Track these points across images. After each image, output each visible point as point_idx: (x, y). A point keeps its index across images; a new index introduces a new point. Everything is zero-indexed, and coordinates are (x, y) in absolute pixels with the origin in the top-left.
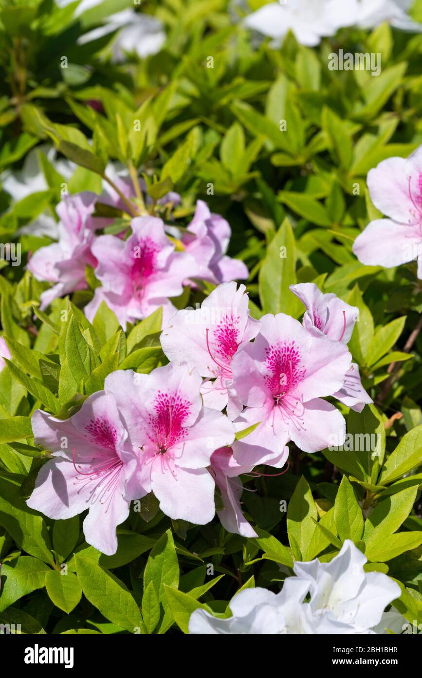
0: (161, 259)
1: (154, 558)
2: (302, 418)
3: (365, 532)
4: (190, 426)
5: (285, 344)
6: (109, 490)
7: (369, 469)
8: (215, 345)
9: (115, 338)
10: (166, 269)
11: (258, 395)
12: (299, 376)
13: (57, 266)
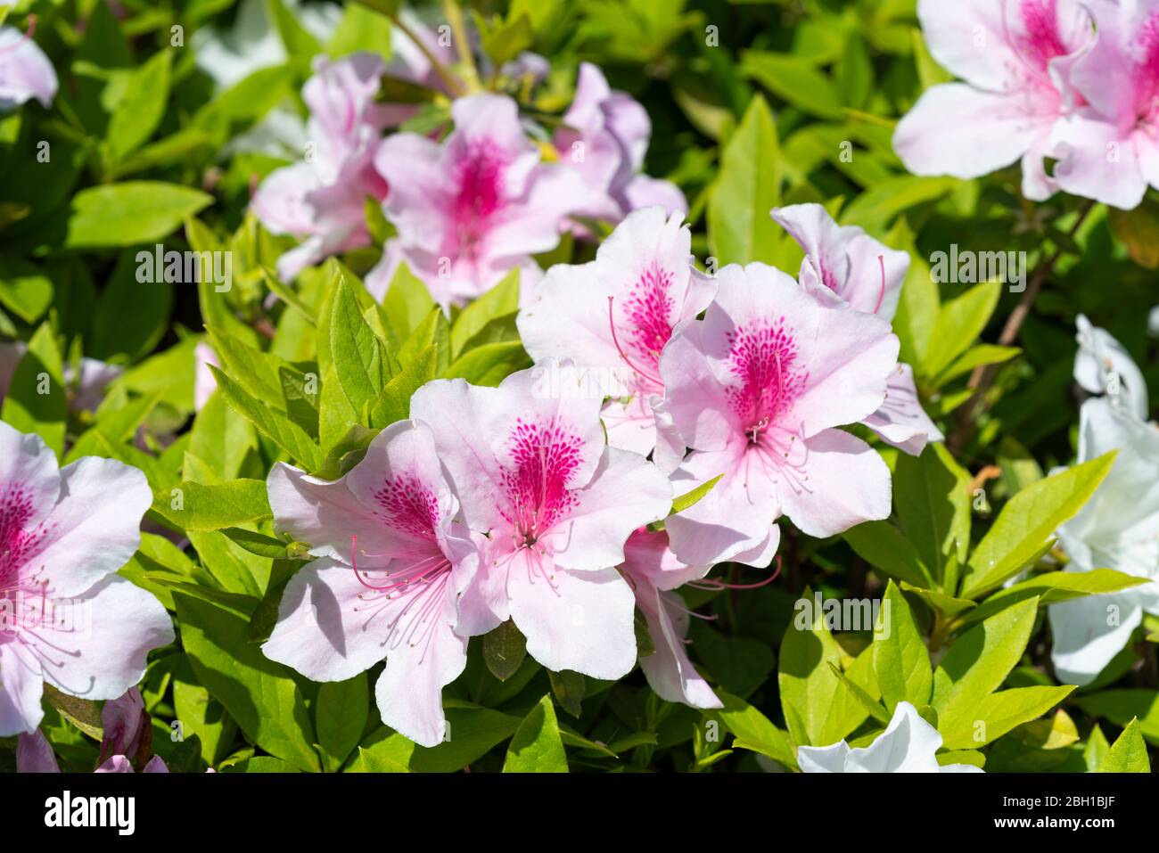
0: (513, 179)
1: (517, 754)
2: (803, 469)
3: (935, 693)
4: (582, 487)
5: (766, 322)
6: (424, 622)
7: (939, 571)
8: (628, 332)
9: (429, 324)
10: (523, 200)
11: (715, 427)
12: (796, 386)
13: (310, 199)
